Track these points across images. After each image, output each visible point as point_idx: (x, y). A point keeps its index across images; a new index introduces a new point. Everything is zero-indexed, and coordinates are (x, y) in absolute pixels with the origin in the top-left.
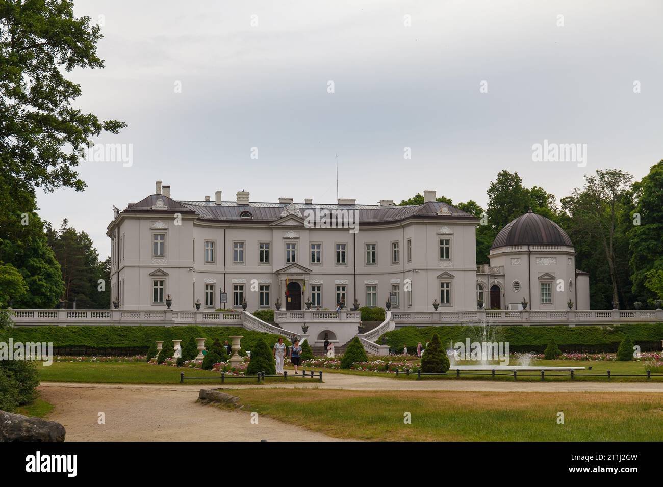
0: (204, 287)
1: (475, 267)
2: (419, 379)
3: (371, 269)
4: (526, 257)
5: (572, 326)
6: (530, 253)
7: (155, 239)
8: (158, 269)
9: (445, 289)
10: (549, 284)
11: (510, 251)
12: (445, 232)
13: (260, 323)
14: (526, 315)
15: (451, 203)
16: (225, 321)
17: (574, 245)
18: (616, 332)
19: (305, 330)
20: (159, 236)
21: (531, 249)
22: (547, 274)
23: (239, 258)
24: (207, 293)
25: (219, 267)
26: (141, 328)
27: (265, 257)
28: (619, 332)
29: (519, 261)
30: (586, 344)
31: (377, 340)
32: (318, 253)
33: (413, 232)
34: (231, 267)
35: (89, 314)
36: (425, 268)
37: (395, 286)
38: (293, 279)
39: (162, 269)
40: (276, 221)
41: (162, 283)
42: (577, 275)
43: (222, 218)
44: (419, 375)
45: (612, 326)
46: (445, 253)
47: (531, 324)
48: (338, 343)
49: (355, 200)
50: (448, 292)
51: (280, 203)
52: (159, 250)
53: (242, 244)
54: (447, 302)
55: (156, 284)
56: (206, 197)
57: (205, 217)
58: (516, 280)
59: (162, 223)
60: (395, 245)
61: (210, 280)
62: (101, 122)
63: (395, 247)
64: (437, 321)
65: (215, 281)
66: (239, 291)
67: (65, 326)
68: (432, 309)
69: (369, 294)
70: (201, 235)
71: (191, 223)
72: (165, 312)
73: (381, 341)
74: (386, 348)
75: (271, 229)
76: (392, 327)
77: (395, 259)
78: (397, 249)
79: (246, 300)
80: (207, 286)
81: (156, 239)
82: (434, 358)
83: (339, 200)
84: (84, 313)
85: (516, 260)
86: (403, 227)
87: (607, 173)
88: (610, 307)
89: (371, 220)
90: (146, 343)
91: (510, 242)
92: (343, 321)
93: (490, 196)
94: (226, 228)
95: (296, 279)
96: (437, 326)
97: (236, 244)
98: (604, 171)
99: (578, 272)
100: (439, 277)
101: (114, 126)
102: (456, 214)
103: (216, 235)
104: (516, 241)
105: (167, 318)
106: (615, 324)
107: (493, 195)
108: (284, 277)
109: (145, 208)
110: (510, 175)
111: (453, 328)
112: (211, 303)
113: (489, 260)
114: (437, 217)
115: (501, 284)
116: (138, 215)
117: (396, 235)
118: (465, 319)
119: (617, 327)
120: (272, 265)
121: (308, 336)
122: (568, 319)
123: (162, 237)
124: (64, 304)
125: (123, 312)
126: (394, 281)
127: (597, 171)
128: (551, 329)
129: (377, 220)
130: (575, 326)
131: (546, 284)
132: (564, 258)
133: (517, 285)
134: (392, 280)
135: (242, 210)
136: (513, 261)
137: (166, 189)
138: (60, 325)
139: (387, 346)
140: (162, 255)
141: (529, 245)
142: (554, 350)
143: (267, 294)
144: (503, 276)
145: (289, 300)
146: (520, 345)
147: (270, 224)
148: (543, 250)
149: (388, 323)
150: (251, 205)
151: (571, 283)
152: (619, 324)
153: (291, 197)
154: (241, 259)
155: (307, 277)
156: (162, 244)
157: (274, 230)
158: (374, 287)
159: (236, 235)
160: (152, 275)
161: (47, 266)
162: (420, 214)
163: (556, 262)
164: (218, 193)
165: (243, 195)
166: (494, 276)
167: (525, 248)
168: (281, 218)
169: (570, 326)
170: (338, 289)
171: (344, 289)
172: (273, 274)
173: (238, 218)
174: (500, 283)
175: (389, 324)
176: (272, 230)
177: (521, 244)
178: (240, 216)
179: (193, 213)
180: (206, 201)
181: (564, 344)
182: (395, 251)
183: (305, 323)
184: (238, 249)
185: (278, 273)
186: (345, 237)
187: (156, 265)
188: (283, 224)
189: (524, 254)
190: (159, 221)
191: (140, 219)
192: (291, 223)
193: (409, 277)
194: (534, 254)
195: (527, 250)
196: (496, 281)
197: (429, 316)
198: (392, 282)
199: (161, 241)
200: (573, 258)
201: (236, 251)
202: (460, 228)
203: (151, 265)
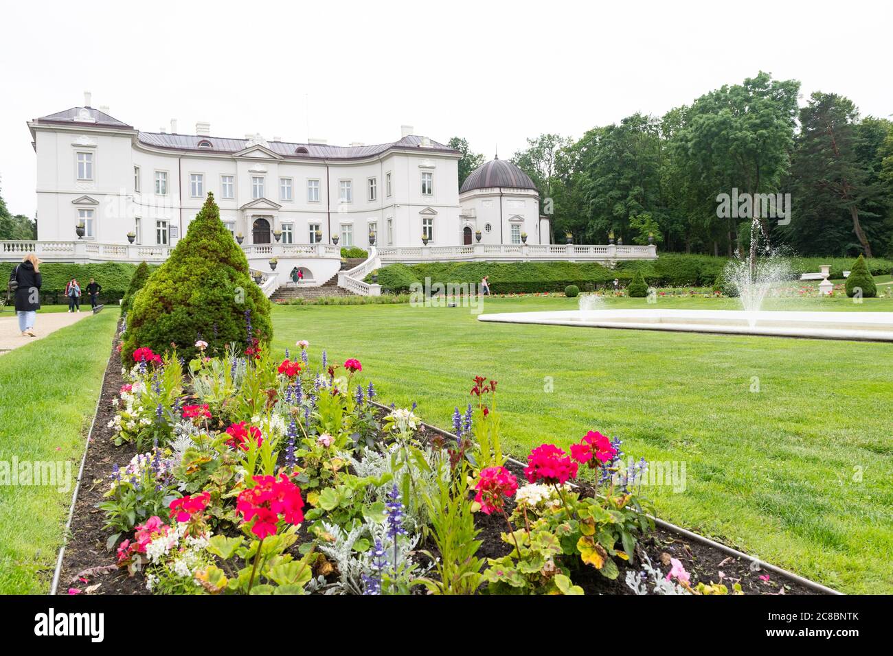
1: (457, 203)
3: (346, 207)
4: (498, 199)
6: (501, 195)
7: (79, 159)
8: (83, 195)
9: (427, 225)
10: (519, 225)
11: (482, 193)
12: (428, 166)
19: (273, 267)
20: (85, 153)
21: (503, 192)
22: (517, 216)
23: (198, 191)
24: (159, 231)
27: (229, 191)
29: (491, 203)
31: (363, 278)
32: (288, 189)
33: (392, 164)
34: (189, 201)
36: (406, 202)
37: (372, 226)
38: (260, 215)
39: (89, 196)
40: (240, 151)
41: (89, 213)
42: (540, 218)
43: (176, 146)
46: (427, 188)
48: (315, 282)
50: (430, 228)
52: (85, 174)
53: (200, 177)
55: (82, 213)
57: (155, 143)
58: (488, 222)
59: (88, 138)
60: (372, 181)
63: (372, 184)
64: (427, 257)
69: (344, 233)
70: (148, 163)
71: (129, 141)
72: (74, 243)
73: (369, 280)
74: (376, 287)
75: (234, 160)
76: (378, 265)
77: (372, 195)
78: (374, 186)
80: (158, 223)
81: (81, 158)
83: (309, 140)
85: (487, 202)
86: (381, 161)
89: (344, 156)
91: (481, 185)
92: (321, 256)
94: (180, 157)
95: (264, 216)
97: (193, 176)
99: (541, 216)
100: (422, 213)
102: (438, 148)
103: (169, 164)
104: (487, 184)
105: (77, 253)
106: (611, 260)
108: (250, 213)
109: (63, 119)
112: (165, 242)
114: (419, 149)
115: (473, 226)
116: (56, 127)
117: (373, 171)
120: (238, 201)
121: (277, 274)
123: (89, 156)
126: (372, 220)
129: (353, 155)
131: (515, 225)
132: (531, 201)
133: (488, 227)
134: (369, 218)
135: (200, 139)
136: (484, 203)
139: (377, 285)
140: (89, 179)
141: (500, 187)
144: (475, 217)
147: (233, 155)
148: (513, 193)
149: (374, 259)
150: (211, 135)
151: (537, 225)
152: (616, 260)
154: (200, 193)
155: (276, 214)
156: (89, 165)
157: (240, 164)
158: (350, 226)
159: (191, 166)
160: (77, 202)
162: (401, 144)
163: (525, 204)
164: (173, 122)
165: (203, 125)
166: (467, 218)
167: (497, 191)
168: (246, 148)
170: (311, 228)
171: (317, 227)
172: (239, 210)
173: (196, 147)
174: (472, 224)
175: (374, 263)
176: (236, 161)
177: (492, 187)
178: (198, 145)
179: (130, 129)
182: (372, 188)
184: (197, 181)
185: (243, 209)
186: (318, 172)
187: (81, 191)
188: (247, 155)
189: (496, 196)
190: (84, 136)
191: (56, 132)
192: (258, 155)
193: (389, 214)
194: (506, 196)
195: (499, 191)
196: (468, 223)
197: (417, 251)
198: (368, 221)
199: (88, 161)
200: (538, 203)
201: (193, 184)
202: (443, 161)
203: (74, 190)
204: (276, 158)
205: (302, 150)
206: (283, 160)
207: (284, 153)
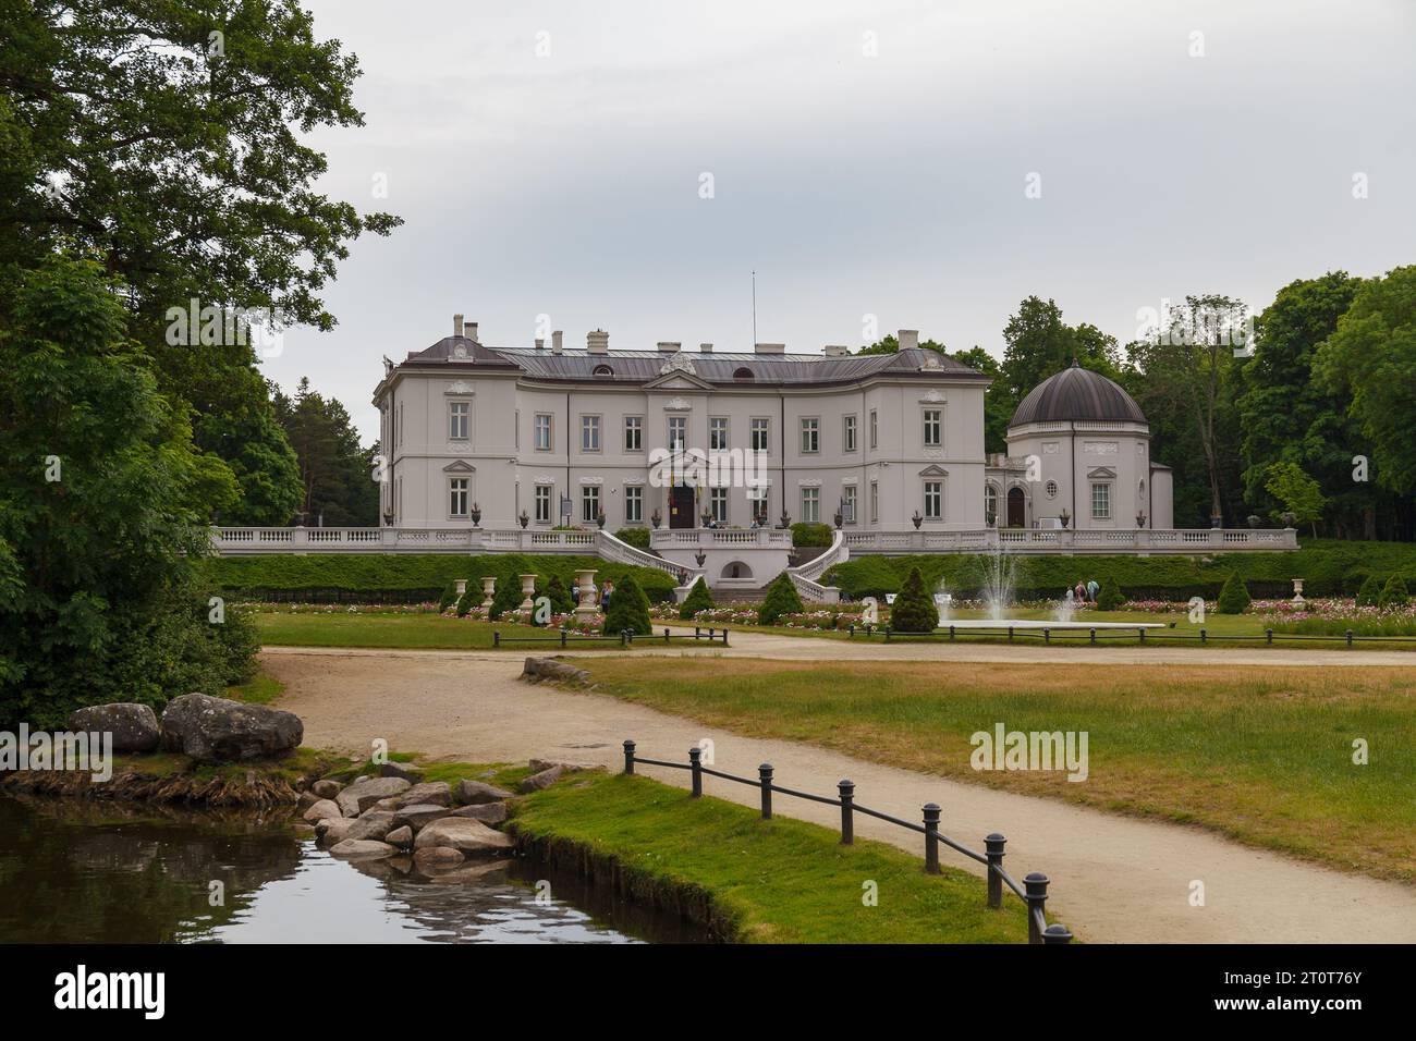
0: (534, 491)
1: (982, 457)
2: (888, 641)
3: (810, 460)
4: (1068, 440)
5: (1144, 555)
6: (1074, 434)
7: (453, 411)
8: (455, 460)
9: (933, 493)
10: (1106, 486)
11: (1041, 430)
12: (933, 400)
13: (626, 549)
14: (1066, 538)
15: (943, 350)
16: (568, 545)
17: (1149, 420)
18: (1218, 565)
19: (701, 561)
20: (460, 405)
21: (1076, 428)
22: (1102, 469)
23: (592, 442)
24: (539, 500)
25: (559, 457)
26: (430, 558)
27: (634, 440)
28: (1223, 566)
29: (1057, 447)
30: (1166, 585)
31: (819, 577)
32: (723, 433)
33: (879, 399)
34: (579, 458)
35: (344, 535)
36: (899, 458)
37: (850, 489)
39: (465, 461)
40: (653, 380)
41: (464, 484)
42: (1152, 471)
43: (564, 376)
44: (888, 635)
45: (1210, 556)
46: (932, 435)
47: (1076, 552)
48: (754, 582)
49: (783, 346)
50: (937, 498)
51: (659, 352)
52: (460, 430)
53: (596, 420)
54: (935, 515)
55: (454, 485)
56: (536, 341)
57: (537, 374)
58: (1051, 479)
59: (464, 384)
60: (850, 420)
61: (544, 479)
62: (360, 216)
63: (850, 425)
64: (919, 547)
65: (552, 480)
66: (591, 497)
67: (305, 554)
68: (911, 527)
69: (807, 502)
70: (528, 405)
71: (512, 384)
72: (470, 531)
73: (826, 580)
74: (834, 591)
75: (644, 394)
76: (844, 557)
77: (850, 443)
78: (852, 427)
79: (604, 511)
80: (538, 489)
81: (455, 410)
82: (913, 606)
83: (756, 346)
84: (336, 533)
85: (1052, 446)
86: (864, 391)
87: (1205, 302)
88: (1207, 524)
89: (810, 379)
90: (438, 583)
91: (1041, 416)
92: (763, 546)
93: (1009, 339)
94: (569, 393)
96: (919, 555)
97: (586, 420)
98: (1200, 299)
99: (1154, 465)
100: (923, 474)
101: (382, 224)
102: (952, 370)
103: (554, 404)
104: (1050, 415)
105: (473, 542)
106: (1215, 554)
107: (1012, 338)
109: (436, 360)
110: (1042, 304)
111: (945, 558)
112: (546, 517)
113: (1006, 445)
114: (920, 374)
115: (1026, 486)
116: (425, 371)
117: (852, 404)
118: (965, 544)
119: (1218, 558)
120: (646, 453)
121: (705, 571)
122: (1137, 543)
123: (465, 407)
124: (302, 519)
125: (401, 532)
126: (848, 481)
127: (1188, 298)
129: (822, 379)
130: (1148, 556)
131: (1100, 486)
132: (1132, 442)
133: (1051, 487)
134: (845, 479)
135: (596, 363)
136: (1045, 448)
137: (471, 329)
138: (297, 554)
139: (835, 588)
140: (465, 438)
141: (1072, 421)
142: (1112, 594)
143: (638, 502)
145: (675, 511)
146: (1056, 586)
147: (643, 387)
148: (1095, 429)
149: (838, 550)
150: (610, 354)
151: (1142, 484)
152: (1222, 553)
153: (678, 342)
154: (595, 444)
156: (464, 420)
157: (650, 397)
158: (816, 491)
159: (584, 405)
160: (448, 469)
161: (275, 456)
162: (893, 369)
163: (1118, 448)
164: (557, 335)
165: (598, 337)
166: (1014, 472)
167: (1066, 427)
168: (661, 376)
169: (1140, 556)
170: (756, 493)
171: (764, 493)
172: (647, 468)
173: (591, 376)
174: (1024, 484)
175: (840, 551)
176: (647, 396)
177: (1058, 419)
178: (594, 373)
179: (516, 367)
180: (537, 348)
181: (1130, 585)
182: (851, 431)
183: (701, 550)
184: (591, 426)
186: (766, 407)
187: (454, 453)
188: (663, 386)
189: (1065, 435)
190: (460, 381)
191: (427, 379)
192: (678, 384)
193: (874, 474)
194: (1081, 436)
195: (1069, 428)
196: (1017, 481)
197: (905, 538)
198: (844, 483)
199: (463, 414)
200: (1147, 443)
201: (587, 431)
202: (959, 392)
203: (446, 453)
204: (705, 389)
205: (743, 372)
206: (716, 389)
207: (717, 378)
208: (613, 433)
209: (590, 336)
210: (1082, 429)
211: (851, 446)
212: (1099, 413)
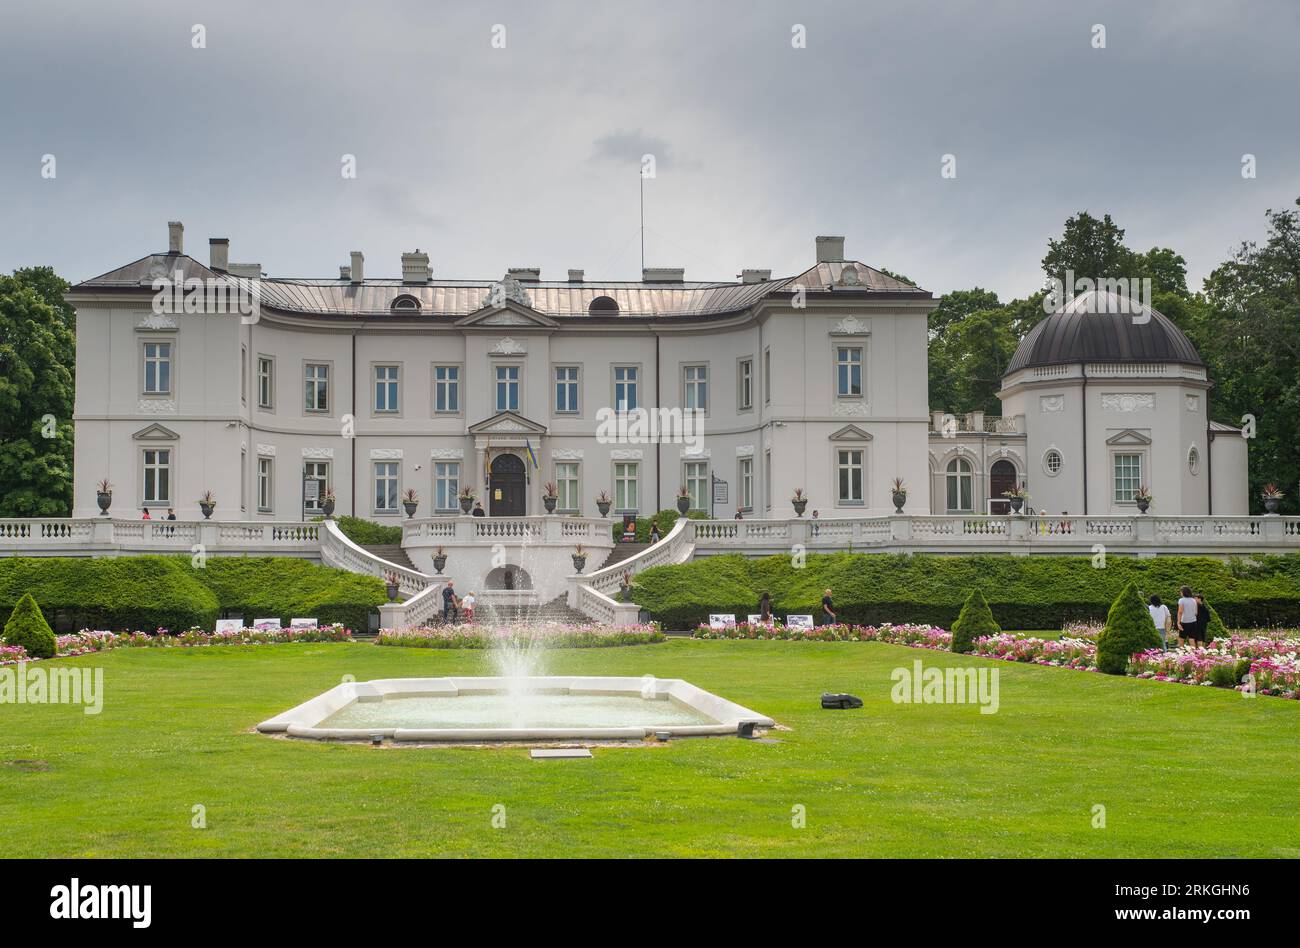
4: (1077, 391)
5: (1143, 556)
6: (1085, 382)
7: (148, 355)
8: (152, 423)
9: (850, 466)
10: (1136, 457)
11: (1039, 378)
12: (852, 332)
14: (1020, 528)
17: (1206, 362)
18: (1272, 573)
19: (439, 564)
20: (158, 345)
21: (1089, 374)
22: (1129, 432)
23: (388, 400)
27: (448, 399)
29: (1061, 401)
32: (572, 388)
33: (772, 331)
34: (369, 422)
37: (746, 462)
38: (505, 448)
39: (162, 424)
41: (164, 457)
42: (1211, 434)
43: (349, 312)
45: (1258, 558)
46: (850, 382)
47: (1034, 550)
48: (535, 596)
49: (682, 272)
50: (857, 473)
52: (159, 381)
53: (394, 371)
54: (854, 497)
55: (150, 457)
58: (1053, 447)
59: (164, 317)
60: (746, 366)
61: (317, 452)
63: (747, 372)
65: (330, 454)
66: (388, 476)
72: (93, 523)
74: (634, 608)
75: (460, 333)
77: (747, 398)
78: (749, 375)
80: (309, 466)
81: (150, 353)
83: (645, 271)
85: (1053, 400)
89: (698, 311)
91: (1039, 360)
92: (549, 542)
94: (355, 334)
95: (511, 448)
97: (380, 371)
99: (1215, 426)
100: (836, 438)
102: (878, 288)
103: (333, 349)
104: (1054, 356)
108: (481, 443)
109: (130, 282)
110: (1094, 222)
113: (999, 403)
114: (831, 296)
115: (1019, 458)
116: (103, 298)
117: (744, 344)
118: (866, 538)
120: (463, 417)
122: (1136, 537)
123: (166, 348)
126: (743, 451)
128: (1081, 562)
130: (1152, 557)
131: (1127, 457)
132: (1174, 394)
133: (1054, 460)
134: (741, 448)
135: (398, 293)
136: (1045, 403)
137: (221, 247)
139: (633, 605)
140: (165, 392)
141: (1083, 363)
143: (454, 484)
144: (1023, 437)
145: (498, 495)
147: (456, 323)
148: (1119, 375)
151: (1194, 454)
152: (1280, 554)
153: (536, 267)
154: (393, 403)
155: (535, 443)
156: (165, 365)
157: (468, 338)
158: (703, 466)
159: (377, 349)
160: (141, 436)
163: (1154, 402)
164: (357, 257)
165: (416, 260)
166: (1003, 439)
167: (1074, 372)
168: (484, 308)
169: (1141, 557)
170: (619, 469)
171: (633, 470)
172: (465, 436)
173: (387, 311)
174: (1015, 455)
176: (464, 336)
177: (1063, 362)
178: (393, 306)
180: (342, 279)
182: (747, 380)
184: (387, 380)
185: (472, 435)
187: (148, 414)
188: (486, 322)
189: (1074, 384)
191: (109, 308)
192: (508, 320)
193: (767, 440)
194: (1096, 384)
195: (1079, 375)
196: (1004, 451)
197: (782, 530)
198: (740, 454)
199: (164, 360)
200: (1203, 395)
201: (381, 387)
202: (890, 319)
203: (137, 414)
204: (545, 326)
205: (604, 304)
206: (560, 325)
208: (418, 389)
209: (406, 258)
210: (1098, 375)
211: (747, 403)
212: (1126, 353)
